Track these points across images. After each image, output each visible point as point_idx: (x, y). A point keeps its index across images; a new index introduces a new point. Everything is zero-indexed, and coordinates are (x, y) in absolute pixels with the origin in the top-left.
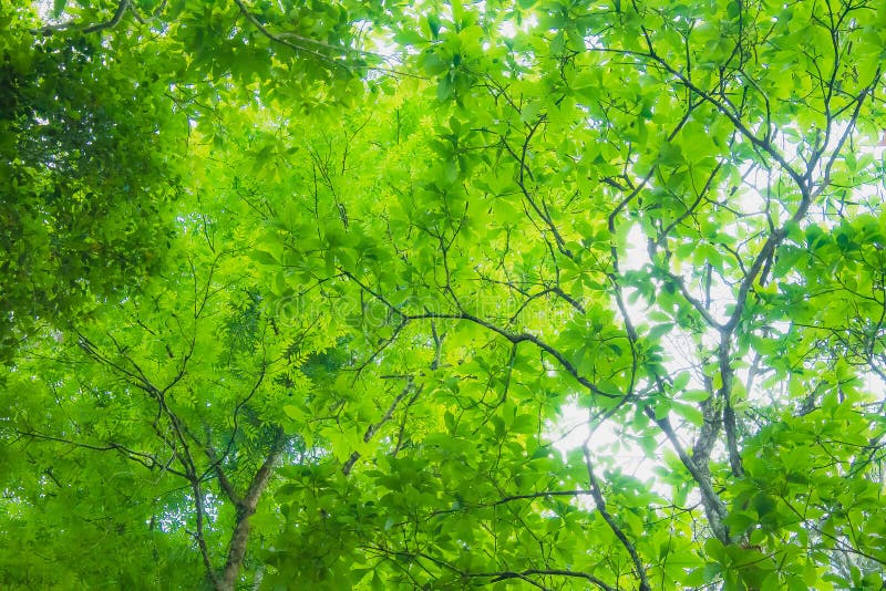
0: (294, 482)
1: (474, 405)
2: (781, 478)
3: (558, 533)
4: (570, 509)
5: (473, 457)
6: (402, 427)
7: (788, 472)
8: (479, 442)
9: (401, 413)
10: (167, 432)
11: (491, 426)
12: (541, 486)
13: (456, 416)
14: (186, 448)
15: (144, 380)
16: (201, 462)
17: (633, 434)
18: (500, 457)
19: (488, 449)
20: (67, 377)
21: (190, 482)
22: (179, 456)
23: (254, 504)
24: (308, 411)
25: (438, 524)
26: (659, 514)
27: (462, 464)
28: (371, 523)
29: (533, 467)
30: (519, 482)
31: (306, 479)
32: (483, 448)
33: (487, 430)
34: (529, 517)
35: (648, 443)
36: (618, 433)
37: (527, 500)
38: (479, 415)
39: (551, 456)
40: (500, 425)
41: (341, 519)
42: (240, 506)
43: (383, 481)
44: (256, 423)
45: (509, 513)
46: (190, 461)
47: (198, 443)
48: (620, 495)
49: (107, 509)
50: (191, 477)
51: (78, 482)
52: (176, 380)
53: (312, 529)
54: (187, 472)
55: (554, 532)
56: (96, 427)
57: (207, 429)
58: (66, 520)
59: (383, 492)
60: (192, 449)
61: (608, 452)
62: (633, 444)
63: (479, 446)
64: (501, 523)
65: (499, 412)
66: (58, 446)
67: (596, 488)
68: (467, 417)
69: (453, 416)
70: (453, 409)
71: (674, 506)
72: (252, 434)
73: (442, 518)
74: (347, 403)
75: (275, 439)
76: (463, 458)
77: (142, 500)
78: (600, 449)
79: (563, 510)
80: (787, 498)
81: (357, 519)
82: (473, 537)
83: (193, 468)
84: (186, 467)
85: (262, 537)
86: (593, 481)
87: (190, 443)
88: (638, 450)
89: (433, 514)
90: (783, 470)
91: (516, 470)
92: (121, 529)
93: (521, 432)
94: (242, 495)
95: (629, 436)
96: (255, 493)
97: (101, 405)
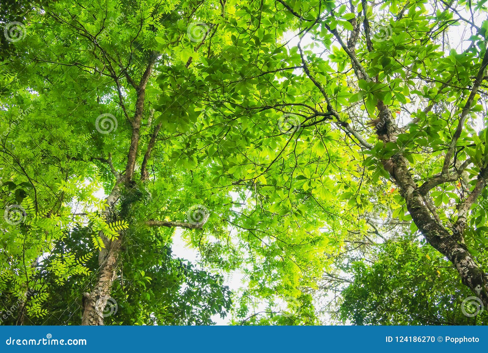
0: (164, 73)
1: (244, 31)
2: (393, 49)
3: (288, 88)
4: (293, 76)
5: (246, 56)
6: (209, 48)
7: (396, 45)
8: (248, 48)
9: (208, 41)
10: (100, 55)
11: (253, 40)
12: (278, 66)
13: (237, 37)
14: (110, 63)
15: (86, 31)
16: (117, 69)
17: (320, 39)
18: (258, 55)
19: (252, 52)
20: (49, 33)
21: (113, 79)
22: (107, 67)
23: (144, 88)
24: (167, 39)
25: (233, 88)
26: (332, 77)
27: (241, 60)
28: (202, 89)
29: (274, 58)
30: (269, 65)
31: (170, 72)
32: (250, 52)
33: (251, 43)
34: (273, 82)
35: (327, 42)
36: (313, 39)
37: (272, 74)
38: (247, 36)
39: (282, 52)
40: (257, 39)
41: (188, 88)
42: (137, 89)
43: (204, 70)
44: (141, 50)
45: (264, 80)
46: (113, 70)
47: (115, 61)
48: (316, 67)
49: (77, 93)
50: (114, 76)
51: (62, 82)
52: (101, 30)
53: (176, 94)
54: (112, 74)
55: (286, 88)
56: (66, 56)
57: (118, 54)
58: (59, 99)
59: (205, 75)
60: (112, 63)
61: (308, 49)
62: (320, 43)
63: (248, 50)
64: (261, 86)
65: (256, 34)
66: (50, 65)
67: (305, 64)
68: (241, 37)
69: (235, 37)
70: (235, 34)
71: (338, 72)
72: (140, 55)
73: (233, 85)
74: (185, 34)
75: (150, 57)
76: (241, 57)
77: (93, 88)
78: (305, 47)
79: (289, 76)
80: (395, 57)
81: (196, 88)
82: (249, 93)
83: (114, 72)
84: (111, 72)
85: (150, 102)
86: (303, 61)
87: (111, 61)
88: (322, 46)
89: (230, 83)
90: (394, 45)
91: (267, 60)
92: (85, 102)
93: (267, 42)
94: (138, 84)
95: (318, 40)
96: (144, 82)
97: (66, 46)
